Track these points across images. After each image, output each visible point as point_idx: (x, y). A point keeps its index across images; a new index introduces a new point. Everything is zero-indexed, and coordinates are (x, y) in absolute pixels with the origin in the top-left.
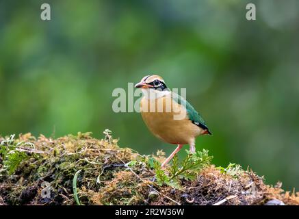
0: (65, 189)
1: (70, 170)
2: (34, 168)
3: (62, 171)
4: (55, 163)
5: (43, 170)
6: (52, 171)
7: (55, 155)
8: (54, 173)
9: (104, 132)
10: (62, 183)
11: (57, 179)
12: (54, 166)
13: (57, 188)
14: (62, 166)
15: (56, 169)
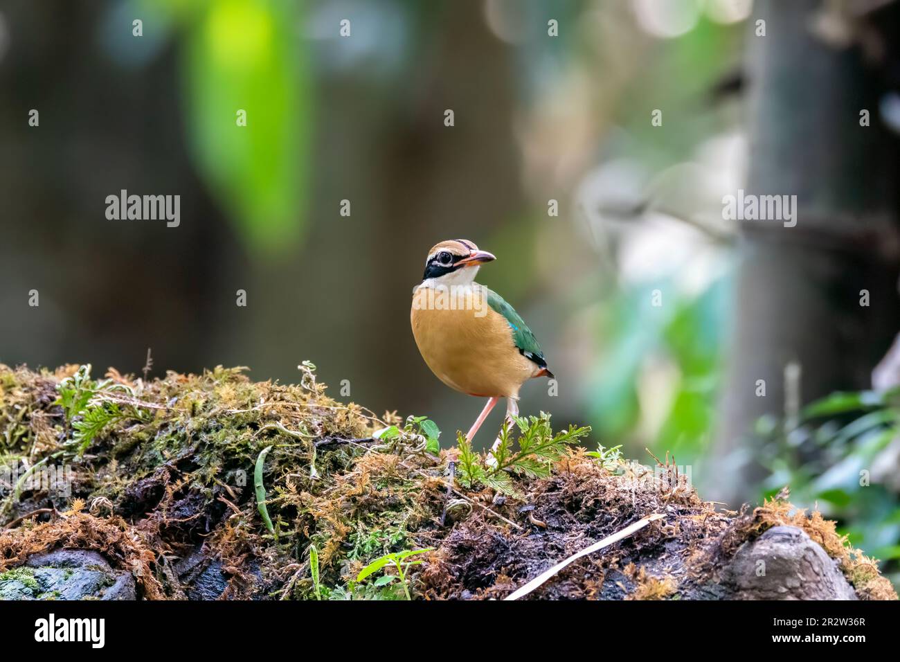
0: (229, 489)
1: (239, 446)
2: (144, 441)
3: (219, 448)
4: (199, 431)
5: (169, 445)
6: (193, 448)
7: (193, 414)
8: (197, 451)
9: (299, 367)
10: (221, 475)
11: (208, 464)
12: (196, 438)
13: (210, 485)
14: (218, 437)
15: (203, 444)
